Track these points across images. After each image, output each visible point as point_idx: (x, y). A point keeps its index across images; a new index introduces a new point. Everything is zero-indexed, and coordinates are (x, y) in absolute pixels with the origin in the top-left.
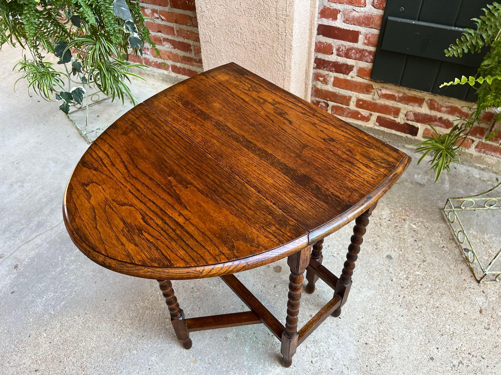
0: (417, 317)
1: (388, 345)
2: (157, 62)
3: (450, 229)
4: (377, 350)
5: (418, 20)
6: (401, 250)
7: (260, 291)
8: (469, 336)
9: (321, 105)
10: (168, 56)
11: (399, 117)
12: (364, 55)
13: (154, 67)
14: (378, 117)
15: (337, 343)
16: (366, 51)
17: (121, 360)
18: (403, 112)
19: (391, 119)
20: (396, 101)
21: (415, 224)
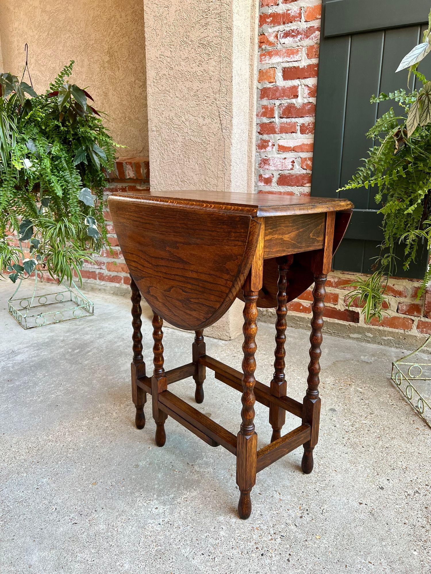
0: (363, 455)
1: (329, 475)
2: (110, 275)
4: (316, 479)
6: (346, 406)
10: (122, 269)
11: (339, 304)
13: (107, 281)
18: (341, 297)
19: (331, 307)
20: (333, 287)
21: (361, 388)
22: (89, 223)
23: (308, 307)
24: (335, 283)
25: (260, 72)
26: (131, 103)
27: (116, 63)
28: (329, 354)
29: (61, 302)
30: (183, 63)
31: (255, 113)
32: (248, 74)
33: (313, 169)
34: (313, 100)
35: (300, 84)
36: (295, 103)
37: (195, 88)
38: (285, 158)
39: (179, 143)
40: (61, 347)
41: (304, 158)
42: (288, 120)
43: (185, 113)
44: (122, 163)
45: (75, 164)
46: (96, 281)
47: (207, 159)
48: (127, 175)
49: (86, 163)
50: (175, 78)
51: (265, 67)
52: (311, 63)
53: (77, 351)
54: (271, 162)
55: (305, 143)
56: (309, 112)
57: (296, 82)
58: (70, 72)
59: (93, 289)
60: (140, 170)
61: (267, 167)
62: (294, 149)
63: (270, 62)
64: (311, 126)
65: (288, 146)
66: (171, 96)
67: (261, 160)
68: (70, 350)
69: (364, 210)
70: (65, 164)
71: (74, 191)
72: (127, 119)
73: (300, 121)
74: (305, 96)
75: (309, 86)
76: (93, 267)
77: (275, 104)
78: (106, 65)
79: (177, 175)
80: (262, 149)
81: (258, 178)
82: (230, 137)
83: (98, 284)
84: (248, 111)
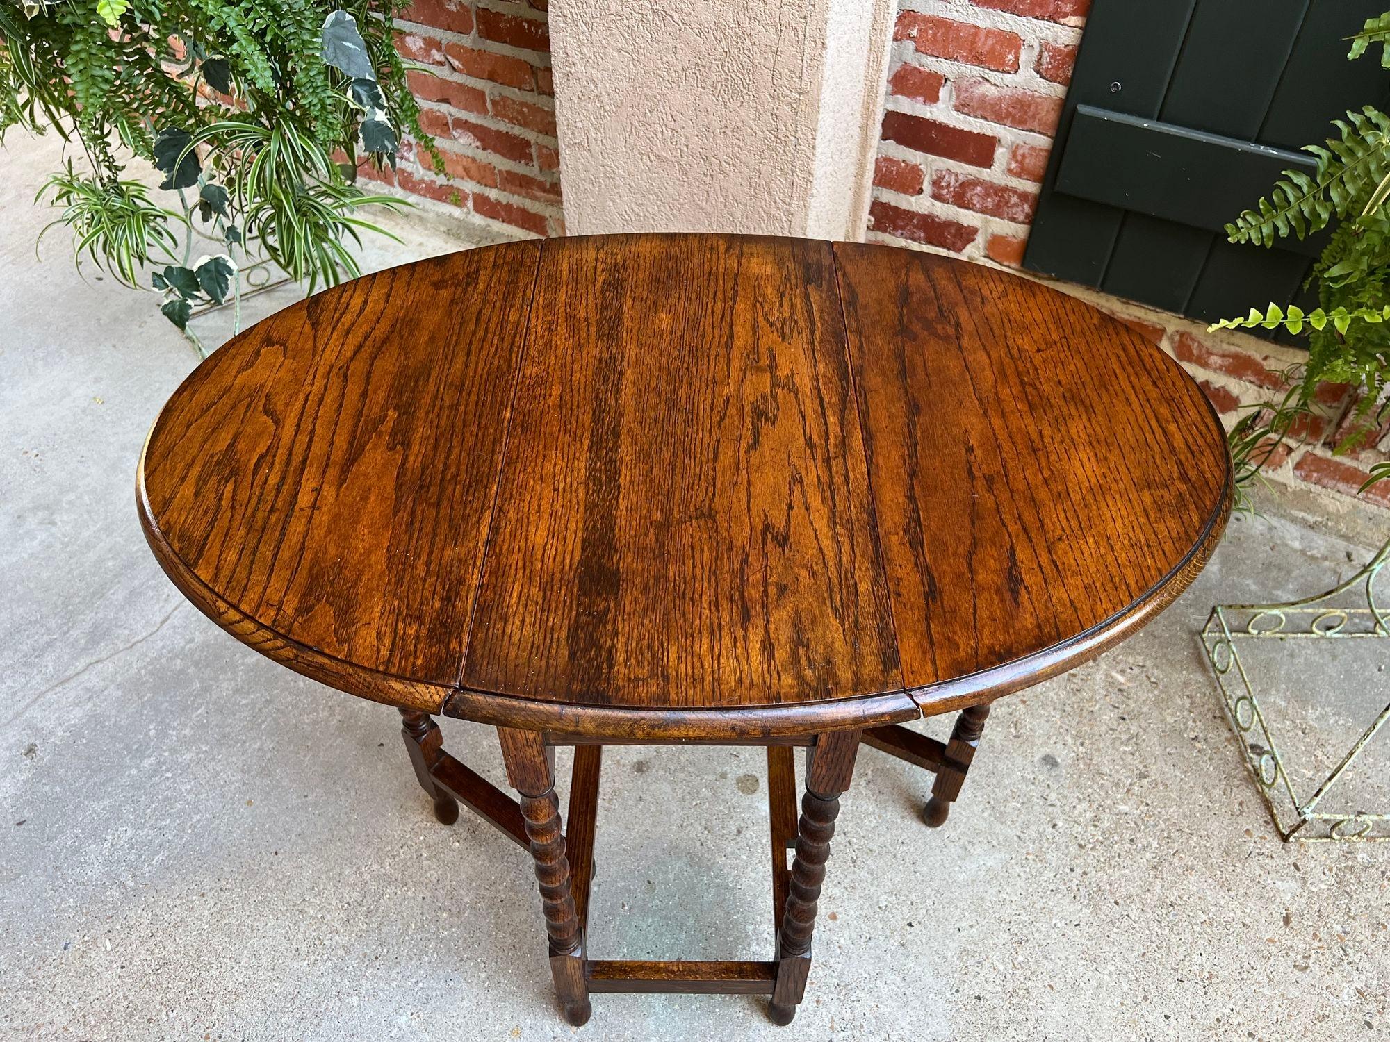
0: (1115, 930)
1: (1037, 1003)
3: (1215, 689)
5: (1159, 119)
6: (1082, 744)
7: (698, 844)
8: (1253, 987)
12: (1007, 202)
13: (425, 196)
15: (901, 993)
16: (1014, 191)
17: (315, 1022)
21: (1123, 672)
22: (361, 102)
46: (392, 189)
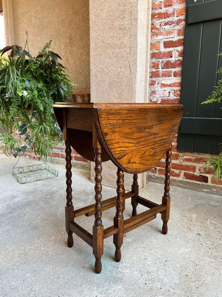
1: (203, 277)
4: (195, 279)
5: (196, 117)
6: (206, 232)
7: (111, 245)
9: (152, 169)
10: (74, 152)
11: (196, 172)
14: (184, 173)
15: (165, 274)
18: (197, 168)
19: (192, 174)
20: (193, 162)
21: (214, 221)
22: (57, 126)
23: (178, 173)
24: (194, 160)
25: (151, 44)
26: (80, 64)
27: (73, 43)
28: (192, 200)
29: (41, 170)
30: (110, 39)
31: (149, 66)
32: (145, 45)
33: (181, 96)
34: (181, 58)
35: (173, 50)
36: (171, 60)
37: (116, 52)
38: (165, 90)
39: (107, 82)
40: (40, 194)
41: (176, 90)
42: (167, 70)
43: (111, 66)
44: (75, 95)
45: (51, 93)
46: (59, 158)
47: (122, 90)
48: (78, 101)
49: (56, 93)
50: (105, 47)
51: (154, 42)
52: (180, 38)
53: (49, 196)
54: (157, 93)
55: (176, 82)
56: (178, 65)
57: (171, 49)
58: (49, 46)
59: (57, 163)
60: (85, 98)
61: (154, 95)
62: (170, 86)
63: (157, 39)
64: (179, 73)
65: (167, 84)
66: (103, 57)
67: (151, 92)
68: (45, 196)
69: (211, 118)
70: (45, 94)
71: (49, 109)
72: (78, 72)
73: (174, 70)
74: (176, 56)
75: (179, 51)
76: (58, 151)
77: (159, 61)
78: (68, 44)
79: (105, 99)
80: (152, 86)
81: (149, 101)
82: (135, 78)
83: (60, 160)
84: (145, 65)
